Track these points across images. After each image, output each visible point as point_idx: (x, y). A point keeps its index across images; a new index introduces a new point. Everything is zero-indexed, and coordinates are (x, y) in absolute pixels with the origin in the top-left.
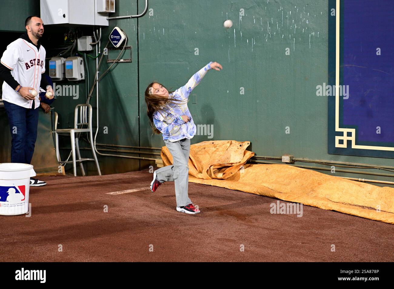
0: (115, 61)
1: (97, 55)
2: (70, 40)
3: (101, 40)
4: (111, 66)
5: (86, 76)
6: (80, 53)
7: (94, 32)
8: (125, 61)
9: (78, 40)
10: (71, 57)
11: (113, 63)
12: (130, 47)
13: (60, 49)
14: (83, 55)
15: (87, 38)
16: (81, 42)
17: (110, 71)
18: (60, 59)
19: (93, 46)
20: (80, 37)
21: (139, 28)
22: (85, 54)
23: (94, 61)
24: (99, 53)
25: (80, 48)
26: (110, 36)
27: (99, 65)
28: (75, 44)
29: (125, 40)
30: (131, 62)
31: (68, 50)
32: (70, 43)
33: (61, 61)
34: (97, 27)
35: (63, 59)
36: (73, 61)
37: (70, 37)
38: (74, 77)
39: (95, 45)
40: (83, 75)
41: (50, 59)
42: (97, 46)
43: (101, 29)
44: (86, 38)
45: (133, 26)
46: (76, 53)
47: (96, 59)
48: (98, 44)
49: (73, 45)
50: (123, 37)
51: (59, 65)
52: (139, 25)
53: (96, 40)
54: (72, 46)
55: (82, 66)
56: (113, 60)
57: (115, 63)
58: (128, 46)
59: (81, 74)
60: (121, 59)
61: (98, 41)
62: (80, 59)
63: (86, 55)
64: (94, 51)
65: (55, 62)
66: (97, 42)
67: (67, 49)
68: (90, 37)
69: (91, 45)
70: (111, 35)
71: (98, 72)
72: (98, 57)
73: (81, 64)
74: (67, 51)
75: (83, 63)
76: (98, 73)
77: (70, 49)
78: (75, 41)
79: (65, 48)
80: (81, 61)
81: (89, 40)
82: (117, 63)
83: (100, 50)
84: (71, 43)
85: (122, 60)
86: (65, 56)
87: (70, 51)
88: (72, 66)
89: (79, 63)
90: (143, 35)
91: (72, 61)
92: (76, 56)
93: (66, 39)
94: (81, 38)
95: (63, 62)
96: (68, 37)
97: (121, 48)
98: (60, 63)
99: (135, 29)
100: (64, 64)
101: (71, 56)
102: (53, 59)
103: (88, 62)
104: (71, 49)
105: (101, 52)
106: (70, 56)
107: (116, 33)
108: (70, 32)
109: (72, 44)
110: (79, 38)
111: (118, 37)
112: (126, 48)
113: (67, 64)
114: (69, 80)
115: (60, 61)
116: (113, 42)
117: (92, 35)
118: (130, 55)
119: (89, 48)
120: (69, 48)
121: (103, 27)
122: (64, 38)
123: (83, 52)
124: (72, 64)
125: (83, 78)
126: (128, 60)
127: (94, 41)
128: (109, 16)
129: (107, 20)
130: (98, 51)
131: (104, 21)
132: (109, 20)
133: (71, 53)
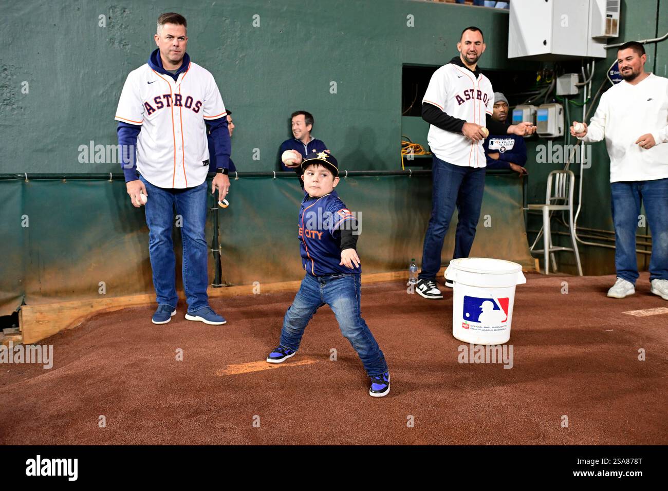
1: (585, 101)
2: (545, 81)
3: (593, 80)
5: (566, 131)
6: (558, 98)
7: (583, 68)
9: (558, 80)
10: (545, 105)
13: (528, 93)
14: (564, 101)
15: (572, 76)
16: (561, 83)
18: (530, 107)
19: (580, 88)
20: (560, 74)
21: (657, 58)
22: (567, 100)
23: (579, 110)
24: (589, 97)
25: (560, 91)
26: (609, 73)
27: (587, 115)
28: (552, 86)
32: (544, 85)
33: (531, 110)
34: (589, 60)
35: (533, 108)
36: (549, 109)
37: (545, 76)
38: (549, 131)
39: (583, 87)
40: (562, 129)
41: (514, 108)
42: (585, 87)
43: (593, 62)
44: (570, 77)
46: (553, 98)
47: (582, 107)
48: (588, 85)
49: (550, 88)
51: (528, 116)
52: (657, 54)
53: (585, 80)
54: (547, 89)
55: (562, 117)
59: (559, 129)
61: (588, 81)
62: (558, 107)
63: (568, 101)
64: (581, 95)
65: (522, 111)
66: (586, 82)
67: (540, 94)
68: (576, 75)
69: (576, 86)
70: (611, 70)
72: (586, 103)
73: (560, 113)
74: (539, 96)
75: (562, 112)
77: (544, 93)
78: (554, 81)
79: (537, 92)
80: (561, 109)
81: (574, 78)
83: (590, 93)
84: (546, 85)
86: (537, 104)
87: (544, 96)
88: (546, 118)
89: (558, 113)
91: (547, 109)
92: (552, 102)
93: (539, 78)
94: (563, 77)
95: (533, 112)
96: (541, 76)
98: (529, 113)
100: (535, 114)
101: (545, 102)
102: (518, 107)
103: (570, 111)
104: (546, 93)
105: (591, 95)
106: (543, 103)
108: (544, 69)
109: (546, 87)
110: (559, 77)
113: (540, 113)
114: (540, 136)
115: (529, 109)
116: (613, 80)
117: (578, 71)
119: (574, 91)
120: (543, 91)
121: (598, 60)
122: (536, 78)
123: (564, 96)
124: (548, 113)
125: (562, 134)
127: (581, 80)
128: (608, 43)
129: (605, 48)
130: (587, 95)
131: (600, 51)
132: (608, 49)
133: (546, 99)
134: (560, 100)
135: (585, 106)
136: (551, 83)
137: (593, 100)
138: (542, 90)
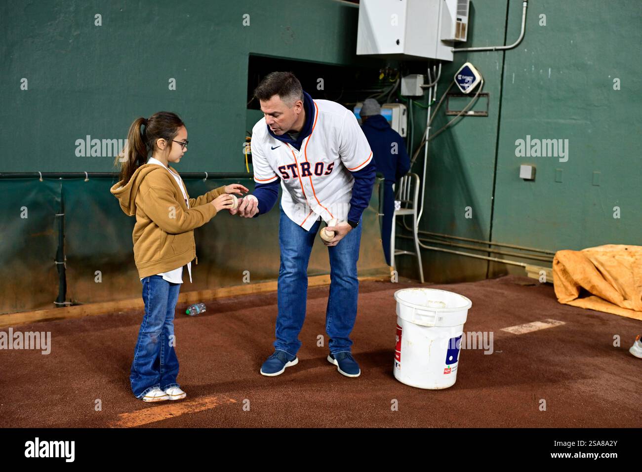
0: (460, 114)
1: (430, 103)
2: (389, 79)
3: (439, 83)
4: (453, 120)
5: (409, 132)
6: (402, 98)
7: (429, 69)
8: (477, 114)
9: (403, 81)
10: (388, 104)
11: (456, 115)
12: (487, 95)
13: (371, 91)
14: (408, 101)
15: (418, 77)
16: (407, 83)
17: (449, 128)
19: (425, 89)
20: (405, 75)
21: (505, 66)
22: (411, 101)
23: (423, 112)
24: (434, 99)
25: (405, 91)
26: (457, 76)
28: (396, 85)
29: (480, 83)
30: (487, 116)
31: (384, 94)
32: (386, 84)
34: (436, 62)
36: (394, 109)
37: (389, 74)
39: (428, 88)
40: (405, 130)
41: (356, 105)
42: (431, 90)
43: (440, 65)
44: (416, 77)
45: (496, 63)
46: (396, 98)
47: (427, 109)
48: (433, 88)
49: (394, 87)
50: (478, 78)
52: (506, 62)
53: (431, 82)
54: (392, 87)
55: (405, 118)
56: (456, 112)
57: (461, 116)
58: (485, 91)
59: (403, 130)
60: (470, 110)
61: (434, 84)
62: (402, 107)
63: (413, 102)
64: (426, 97)
66: (431, 84)
67: (382, 92)
68: (422, 76)
69: (422, 87)
70: (459, 74)
71: (429, 128)
72: (431, 105)
73: (404, 114)
74: (382, 95)
75: (406, 113)
76: (430, 130)
77: (387, 92)
78: (398, 80)
79: (380, 90)
80: (404, 110)
81: (420, 79)
82: (463, 116)
83: (435, 95)
84: (390, 84)
85: (471, 113)
87: (387, 95)
88: (390, 117)
89: (401, 114)
90: (511, 77)
91: (391, 109)
92: (395, 102)
93: (382, 76)
94: (407, 77)
96: (385, 75)
97: (472, 94)
99: (498, 67)
101: (388, 101)
103: (414, 113)
104: (389, 92)
105: (436, 98)
106: (386, 102)
107: (467, 72)
108: (388, 68)
109: (392, 85)
111: (469, 79)
112: (479, 95)
116: (461, 85)
117: (425, 73)
118: (486, 106)
119: (419, 92)
120: (386, 90)
121: (445, 63)
122: (379, 77)
123: (409, 97)
124: (392, 113)
126: (482, 112)
127: (426, 81)
128: (455, 47)
129: (452, 52)
130: (432, 97)
131: (447, 54)
132: (455, 52)
133: (389, 97)
134: (404, 100)
135: (429, 108)
136: (395, 82)
137: (438, 103)
138: (384, 89)
